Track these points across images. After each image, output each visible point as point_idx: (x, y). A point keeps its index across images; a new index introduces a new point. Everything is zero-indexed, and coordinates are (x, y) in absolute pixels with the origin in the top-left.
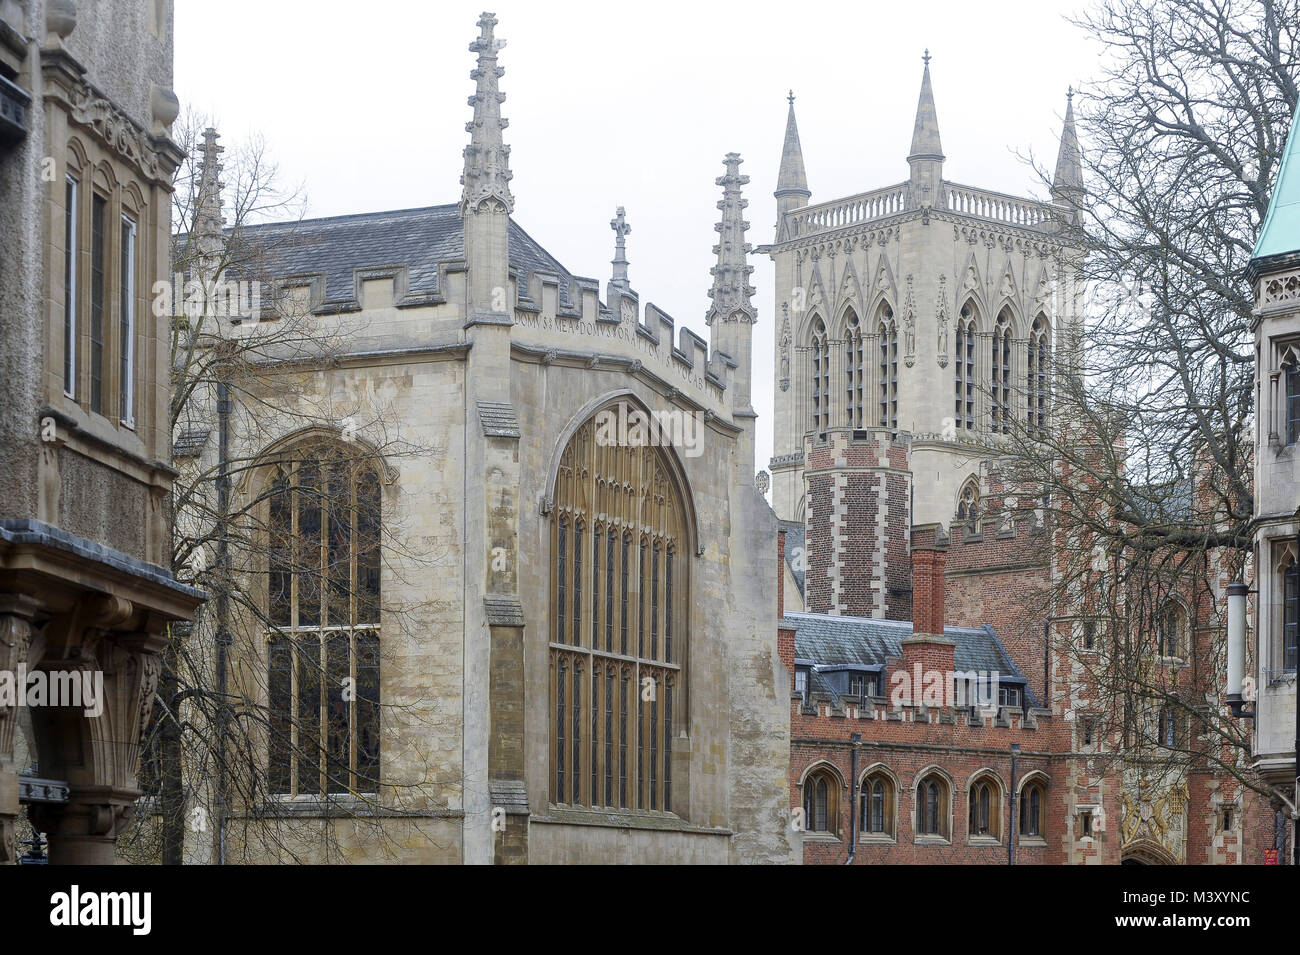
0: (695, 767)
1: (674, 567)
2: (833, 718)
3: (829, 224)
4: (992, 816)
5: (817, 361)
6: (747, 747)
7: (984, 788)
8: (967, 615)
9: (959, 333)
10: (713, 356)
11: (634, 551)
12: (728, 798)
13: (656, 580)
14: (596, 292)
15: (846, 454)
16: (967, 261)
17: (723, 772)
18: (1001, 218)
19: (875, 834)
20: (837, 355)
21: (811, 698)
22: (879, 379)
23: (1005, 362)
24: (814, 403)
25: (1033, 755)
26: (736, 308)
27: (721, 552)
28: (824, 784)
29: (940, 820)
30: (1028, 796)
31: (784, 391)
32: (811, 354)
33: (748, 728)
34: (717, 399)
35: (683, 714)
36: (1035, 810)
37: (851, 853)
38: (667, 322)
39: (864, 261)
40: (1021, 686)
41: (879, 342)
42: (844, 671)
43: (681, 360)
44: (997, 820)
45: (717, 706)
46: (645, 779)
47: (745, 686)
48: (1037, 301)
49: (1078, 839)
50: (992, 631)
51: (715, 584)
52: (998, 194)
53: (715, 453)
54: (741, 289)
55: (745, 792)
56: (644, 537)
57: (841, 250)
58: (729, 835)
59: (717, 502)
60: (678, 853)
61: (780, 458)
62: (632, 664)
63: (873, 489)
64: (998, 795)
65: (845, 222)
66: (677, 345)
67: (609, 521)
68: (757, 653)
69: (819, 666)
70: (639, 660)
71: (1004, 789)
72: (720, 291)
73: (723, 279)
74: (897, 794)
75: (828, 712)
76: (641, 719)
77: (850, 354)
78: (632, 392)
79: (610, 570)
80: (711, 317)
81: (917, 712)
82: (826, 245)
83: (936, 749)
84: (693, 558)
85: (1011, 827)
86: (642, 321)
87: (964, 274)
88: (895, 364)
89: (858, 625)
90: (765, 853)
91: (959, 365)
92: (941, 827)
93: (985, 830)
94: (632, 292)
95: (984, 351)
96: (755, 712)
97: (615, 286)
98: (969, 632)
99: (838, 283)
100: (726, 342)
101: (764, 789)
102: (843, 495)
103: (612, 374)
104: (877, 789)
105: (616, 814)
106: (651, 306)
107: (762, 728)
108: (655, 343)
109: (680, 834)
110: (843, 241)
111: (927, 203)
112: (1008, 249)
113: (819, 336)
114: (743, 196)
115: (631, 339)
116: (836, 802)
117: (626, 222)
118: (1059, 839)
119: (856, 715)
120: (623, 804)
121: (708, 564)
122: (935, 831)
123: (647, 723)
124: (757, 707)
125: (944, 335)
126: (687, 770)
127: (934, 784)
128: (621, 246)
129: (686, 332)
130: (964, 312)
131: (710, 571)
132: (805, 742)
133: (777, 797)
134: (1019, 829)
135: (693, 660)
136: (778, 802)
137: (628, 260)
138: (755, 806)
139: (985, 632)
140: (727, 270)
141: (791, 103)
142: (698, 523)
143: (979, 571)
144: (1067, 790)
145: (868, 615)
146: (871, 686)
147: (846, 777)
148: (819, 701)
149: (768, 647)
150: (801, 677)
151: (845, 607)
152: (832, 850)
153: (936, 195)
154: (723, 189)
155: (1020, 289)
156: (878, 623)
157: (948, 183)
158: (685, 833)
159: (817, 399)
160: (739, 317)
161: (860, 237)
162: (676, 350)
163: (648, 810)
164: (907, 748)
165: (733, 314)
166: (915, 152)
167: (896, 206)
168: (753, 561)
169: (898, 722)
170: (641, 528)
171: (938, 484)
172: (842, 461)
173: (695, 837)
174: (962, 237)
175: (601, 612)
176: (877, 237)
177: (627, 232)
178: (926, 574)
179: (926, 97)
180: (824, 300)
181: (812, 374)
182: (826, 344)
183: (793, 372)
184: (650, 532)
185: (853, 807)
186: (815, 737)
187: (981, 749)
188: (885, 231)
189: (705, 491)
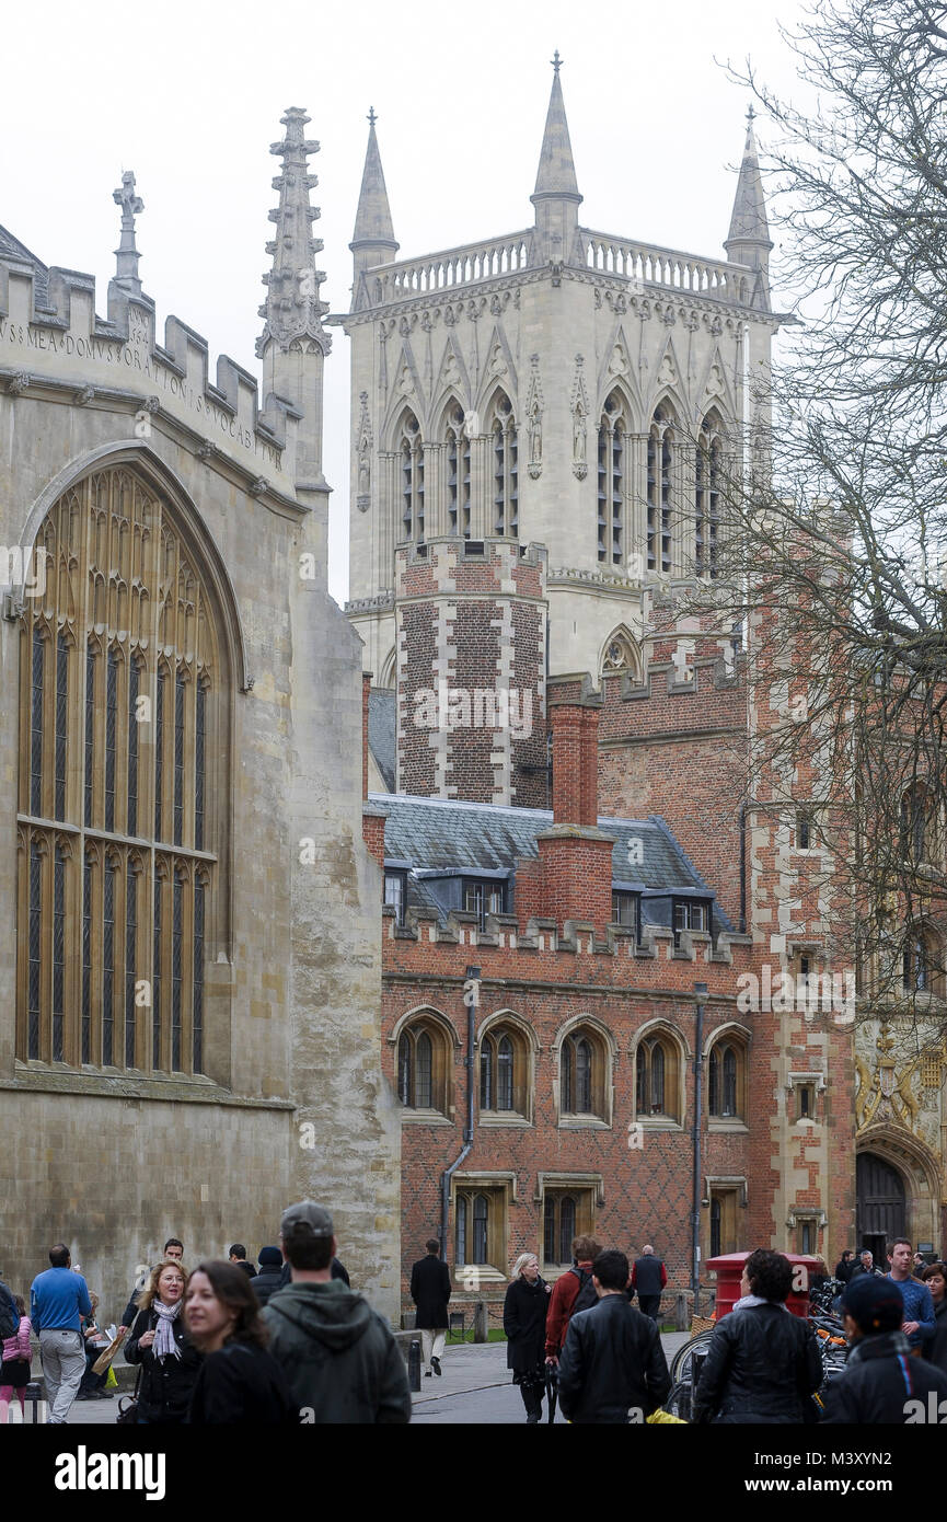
0: (240, 1006)
1: (208, 708)
2: (439, 943)
3: (423, 288)
4: (669, 1089)
5: (408, 472)
6: (317, 978)
7: (657, 1046)
8: (629, 802)
9: (602, 434)
10: (266, 401)
11: (148, 682)
12: (288, 1055)
13: (180, 727)
14: (90, 293)
15: (455, 574)
16: (612, 336)
17: (282, 1014)
18: (658, 279)
19: (502, 1114)
20: (435, 465)
21: (408, 914)
22: (493, 495)
23: (665, 474)
24: (403, 527)
25: (726, 1000)
26: (301, 332)
27: (278, 688)
28: (427, 1041)
29: (596, 1093)
30: (720, 1059)
31: (364, 511)
32: (400, 463)
33: (319, 951)
34: (273, 463)
35: (221, 929)
36: (730, 1079)
37: (467, 1141)
38: (198, 345)
39: (472, 336)
40: (707, 902)
41: (493, 446)
42: (454, 877)
43: (218, 402)
44: (677, 1093)
45: (273, 916)
46: (165, 1024)
47: (314, 887)
48: (708, 393)
49: (793, 1122)
50: (664, 825)
51: (270, 735)
52: (654, 248)
53: (269, 543)
54: (307, 304)
55: (314, 1045)
56: (164, 662)
57: (441, 320)
58: (291, 1111)
59: (272, 614)
60: (213, 1137)
61: (359, 602)
62: (145, 850)
63: (494, 623)
64: (677, 1059)
65: (445, 283)
66: (213, 380)
67: (110, 635)
68: (331, 838)
69: (419, 870)
70: (155, 845)
71: (686, 1049)
72: (277, 307)
73: (281, 290)
74: (533, 1055)
75: (433, 935)
76: (158, 934)
77: (453, 462)
78: (146, 444)
79: (112, 709)
80: (263, 345)
81: (561, 937)
82: (420, 314)
83: (586, 991)
84: (236, 696)
85: (696, 1104)
86: (160, 341)
87: (609, 355)
88: (515, 476)
89: (474, 814)
90: (345, 1138)
91: (601, 476)
92: (596, 1104)
93: (659, 1109)
94: (144, 297)
95: (636, 458)
96: (329, 926)
97: (119, 286)
98: (632, 825)
99: (437, 365)
100: (286, 381)
101: (343, 1041)
102: (450, 631)
103: (115, 418)
104: (506, 1046)
105: (118, 1078)
106: (173, 321)
107: (340, 950)
108: (179, 375)
109: (217, 1108)
110: (443, 309)
111: (557, 258)
112: (668, 321)
113: (411, 437)
114: (310, 171)
115: (143, 367)
116: (445, 1066)
117: (137, 195)
118: (765, 1121)
119: (473, 941)
120: (131, 1062)
121: (259, 705)
122: (587, 1109)
123: (168, 941)
124: (333, 919)
125: (581, 435)
126: (227, 1011)
127: (586, 1040)
128: (128, 229)
129: (226, 362)
130: (609, 406)
131: (260, 715)
132: (400, 978)
133: (364, 1053)
134: (707, 1108)
135: (237, 847)
136: (364, 1061)
137: (139, 249)
138: (329, 1066)
139: (654, 826)
140: (288, 277)
141: (372, 124)
142: (244, 643)
143: (645, 740)
144: (777, 1051)
145: (488, 800)
146: (494, 900)
147: (459, 1030)
148: (420, 919)
149: (349, 830)
150: (394, 885)
151: (454, 790)
152: (439, 1136)
153: (569, 247)
154: (280, 159)
155: (684, 376)
156: (503, 811)
157: (586, 231)
158: (223, 1106)
159: (408, 523)
160: (305, 345)
161: (466, 303)
162: (211, 388)
163: (168, 1072)
164: (546, 989)
165: (296, 341)
166: (542, 189)
167: (516, 261)
168: (327, 703)
169: (534, 950)
170: (158, 647)
171: (575, 637)
172: (449, 585)
173: (239, 1112)
174: (605, 304)
175: (99, 771)
176: (489, 303)
177: (138, 210)
178: (572, 740)
179: (556, 115)
180: (417, 388)
181: (401, 489)
182: (420, 448)
183: (375, 486)
184: (173, 655)
185: (469, 1074)
186: (416, 971)
187: (651, 991)
188: (501, 295)
189: (256, 599)
